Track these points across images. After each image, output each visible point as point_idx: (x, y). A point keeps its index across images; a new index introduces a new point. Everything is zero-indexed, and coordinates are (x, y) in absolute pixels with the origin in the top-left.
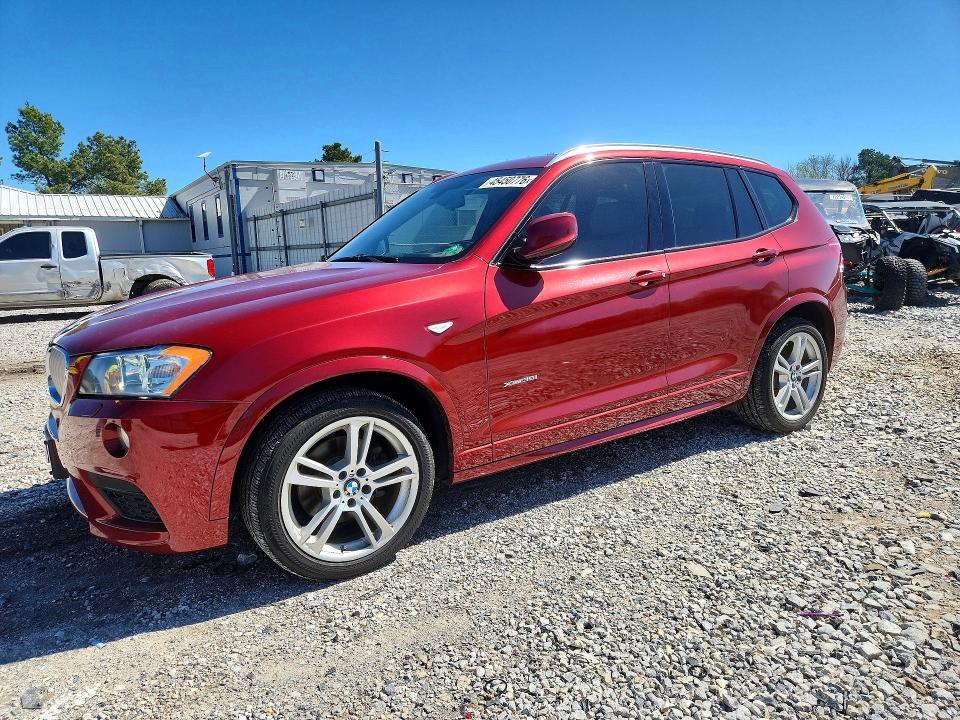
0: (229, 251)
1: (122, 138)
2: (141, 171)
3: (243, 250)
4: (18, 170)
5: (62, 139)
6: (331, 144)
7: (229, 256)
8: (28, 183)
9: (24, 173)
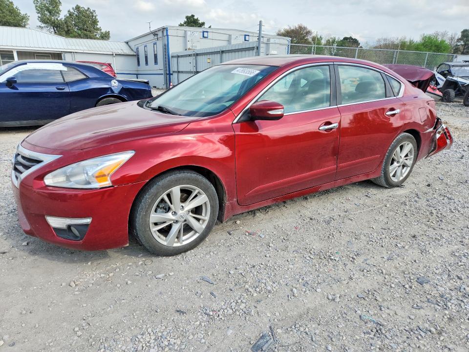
0: (162, 72)
1: (89, 9)
2: (98, 27)
3: (169, 71)
4: (40, 24)
5: (61, 8)
6: (190, 15)
7: (162, 74)
8: (45, 30)
9: (43, 25)
